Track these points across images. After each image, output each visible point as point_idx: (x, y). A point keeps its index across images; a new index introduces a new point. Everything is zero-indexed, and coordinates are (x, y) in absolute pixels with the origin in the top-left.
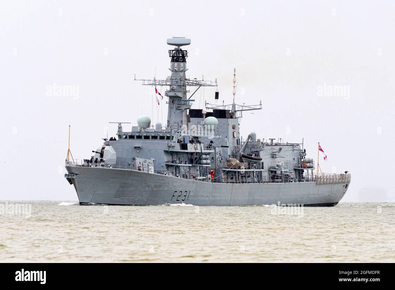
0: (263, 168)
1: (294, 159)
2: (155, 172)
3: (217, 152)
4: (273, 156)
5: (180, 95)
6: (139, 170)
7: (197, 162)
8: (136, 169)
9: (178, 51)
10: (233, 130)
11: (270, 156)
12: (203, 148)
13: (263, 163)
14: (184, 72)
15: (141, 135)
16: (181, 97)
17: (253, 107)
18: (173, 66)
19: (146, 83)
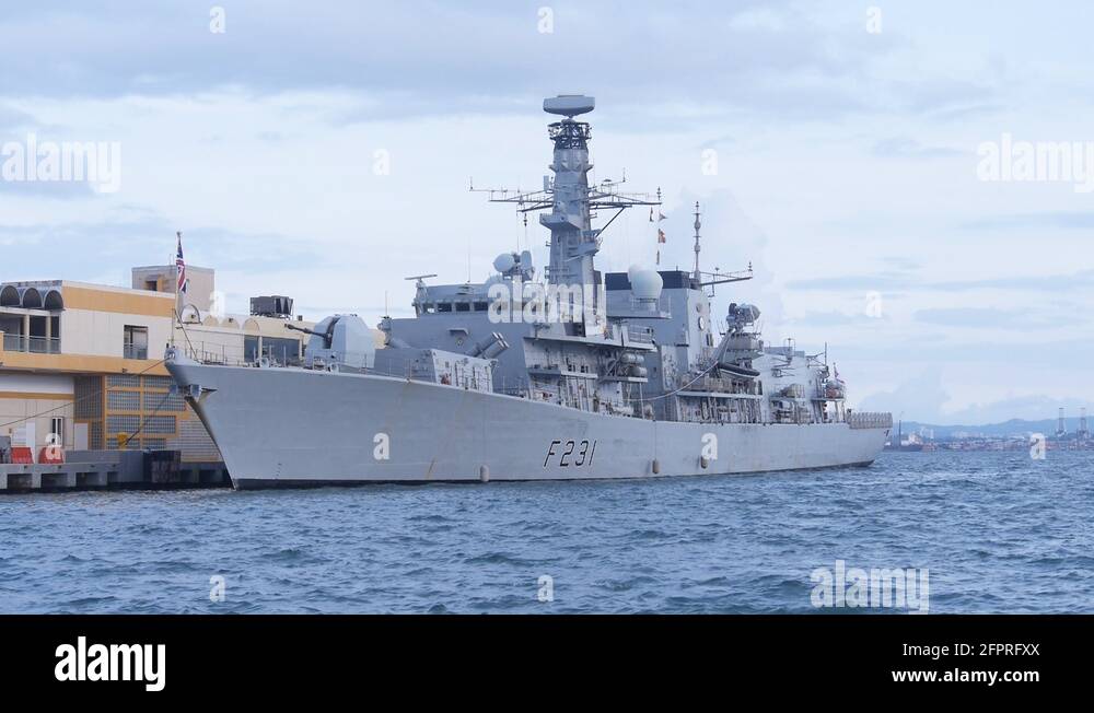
0: (761, 393)
1: (810, 382)
2: (495, 391)
3: (663, 355)
4: (776, 371)
5: (574, 220)
6: (444, 381)
7: (613, 371)
8: (435, 381)
9: (569, 125)
10: (698, 315)
11: (770, 373)
12: (626, 337)
13: (760, 383)
14: (585, 171)
15: (466, 301)
16: (579, 226)
17: (736, 276)
18: (557, 159)
19: (497, 196)
